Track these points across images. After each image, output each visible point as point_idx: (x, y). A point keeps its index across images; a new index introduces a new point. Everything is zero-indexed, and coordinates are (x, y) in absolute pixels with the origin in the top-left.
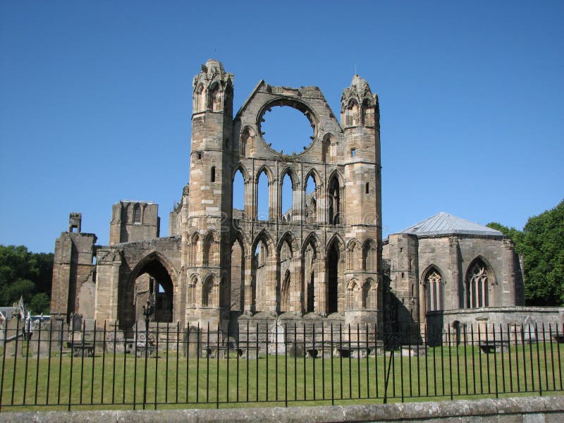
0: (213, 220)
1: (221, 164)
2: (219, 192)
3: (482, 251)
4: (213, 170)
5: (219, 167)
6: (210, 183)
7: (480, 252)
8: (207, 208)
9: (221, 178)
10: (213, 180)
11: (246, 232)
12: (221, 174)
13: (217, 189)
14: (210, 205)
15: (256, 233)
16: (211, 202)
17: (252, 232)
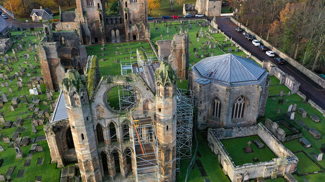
0: (87, 156)
1: (86, 132)
2: (88, 144)
3: (244, 92)
4: (82, 135)
5: (85, 134)
6: (81, 141)
7: (243, 92)
8: (83, 152)
9: (87, 138)
10: (83, 138)
11: (106, 151)
12: (87, 136)
13: (86, 143)
14: (84, 150)
15: (111, 150)
16: (84, 149)
17: (109, 150)
